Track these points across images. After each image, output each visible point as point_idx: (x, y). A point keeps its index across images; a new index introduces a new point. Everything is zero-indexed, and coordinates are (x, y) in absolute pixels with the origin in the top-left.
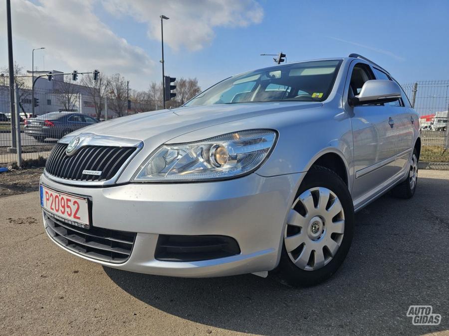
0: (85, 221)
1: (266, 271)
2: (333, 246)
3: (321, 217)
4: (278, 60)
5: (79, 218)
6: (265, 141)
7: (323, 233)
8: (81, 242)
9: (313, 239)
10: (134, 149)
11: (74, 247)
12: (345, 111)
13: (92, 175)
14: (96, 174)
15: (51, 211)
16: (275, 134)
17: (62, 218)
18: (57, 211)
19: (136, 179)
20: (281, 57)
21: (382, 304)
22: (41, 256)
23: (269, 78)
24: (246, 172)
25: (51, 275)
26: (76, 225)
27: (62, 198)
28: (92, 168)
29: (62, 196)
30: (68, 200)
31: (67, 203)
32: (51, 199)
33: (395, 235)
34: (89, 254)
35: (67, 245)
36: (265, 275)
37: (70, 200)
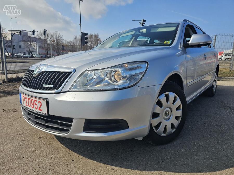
0: (45, 112)
1: (141, 137)
2: (176, 123)
3: (170, 108)
4: (142, 23)
5: (41, 110)
6: (141, 68)
7: (171, 116)
8: (43, 123)
9: (166, 120)
10: (70, 73)
11: (39, 125)
12: (182, 51)
13: (48, 87)
14: (50, 87)
15: (26, 106)
16: (146, 64)
17: (32, 110)
18: (30, 106)
19: (72, 89)
20: (143, 22)
21: (203, 153)
22: (21, 129)
23: (140, 33)
25: (27, 140)
26: (40, 114)
27: (32, 100)
28: (48, 83)
29: (32, 98)
30: (35, 101)
32: (26, 100)
33: (207, 116)
34: (48, 129)
35: (35, 124)
36: (141, 139)
37: (36, 101)
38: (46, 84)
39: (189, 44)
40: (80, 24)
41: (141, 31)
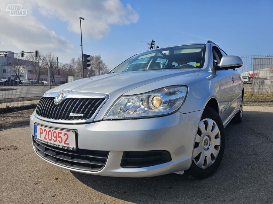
0: (72, 145)
1: (182, 170)
2: (216, 153)
3: (209, 136)
4: (150, 44)
5: (68, 144)
6: (181, 92)
7: (210, 145)
8: (68, 159)
9: (205, 150)
10: (103, 99)
11: (61, 163)
12: (212, 74)
14: (79, 116)
15: (46, 140)
16: (186, 88)
17: (54, 144)
18: (50, 140)
19: (106, 118)
20: (152, 43)
21: (249, 185)
23: (162, 55)
24: (173, 111)
25: (41, 182)
26: (66, 148)
27: (55, 132)
28: (72, 111)
29: (54, 131)
30: (59, 133)
31: (59, 135)
32: (45, 133)
35: (56, 162)
36: (182, 173)
37: (61, 133)
38: (74, 112)
39: (219, 66)
40: (81, 44)
41: (163, 52)
